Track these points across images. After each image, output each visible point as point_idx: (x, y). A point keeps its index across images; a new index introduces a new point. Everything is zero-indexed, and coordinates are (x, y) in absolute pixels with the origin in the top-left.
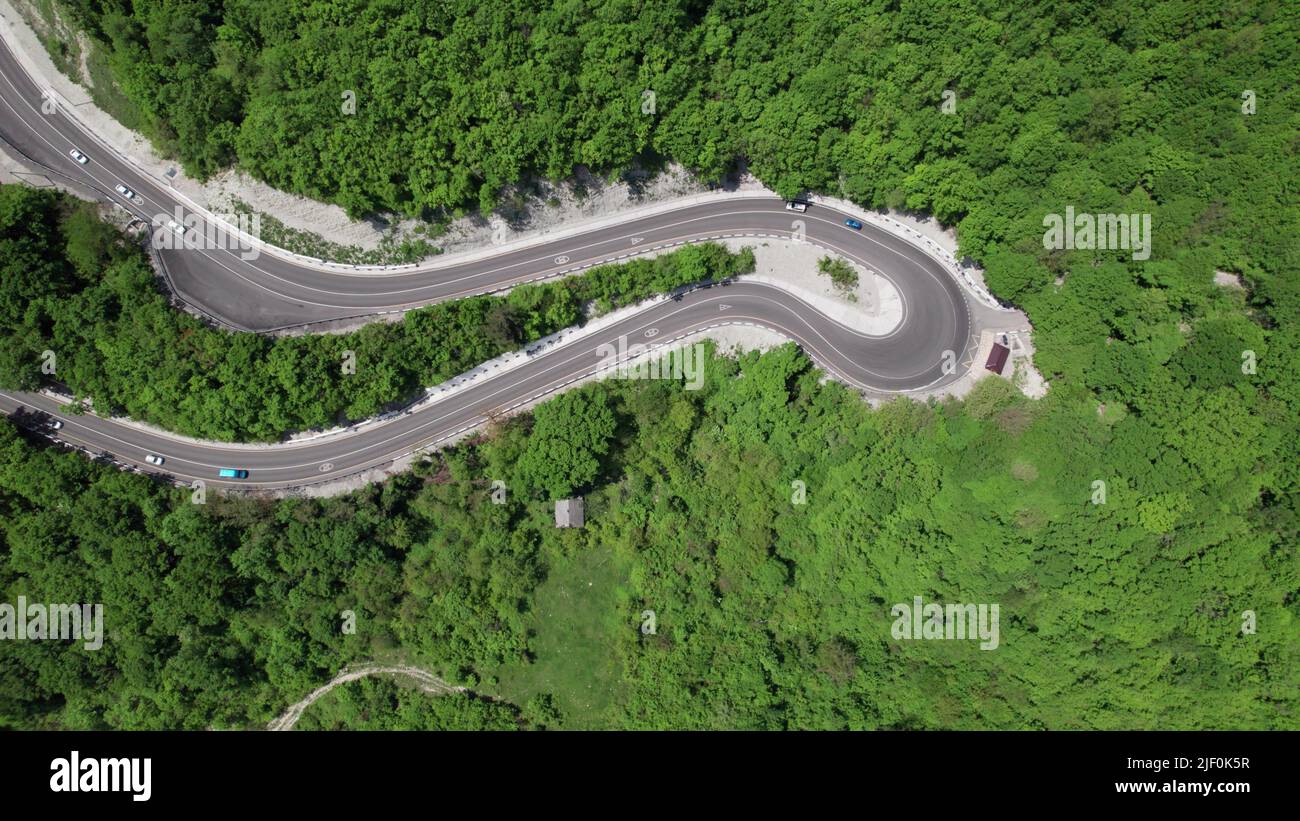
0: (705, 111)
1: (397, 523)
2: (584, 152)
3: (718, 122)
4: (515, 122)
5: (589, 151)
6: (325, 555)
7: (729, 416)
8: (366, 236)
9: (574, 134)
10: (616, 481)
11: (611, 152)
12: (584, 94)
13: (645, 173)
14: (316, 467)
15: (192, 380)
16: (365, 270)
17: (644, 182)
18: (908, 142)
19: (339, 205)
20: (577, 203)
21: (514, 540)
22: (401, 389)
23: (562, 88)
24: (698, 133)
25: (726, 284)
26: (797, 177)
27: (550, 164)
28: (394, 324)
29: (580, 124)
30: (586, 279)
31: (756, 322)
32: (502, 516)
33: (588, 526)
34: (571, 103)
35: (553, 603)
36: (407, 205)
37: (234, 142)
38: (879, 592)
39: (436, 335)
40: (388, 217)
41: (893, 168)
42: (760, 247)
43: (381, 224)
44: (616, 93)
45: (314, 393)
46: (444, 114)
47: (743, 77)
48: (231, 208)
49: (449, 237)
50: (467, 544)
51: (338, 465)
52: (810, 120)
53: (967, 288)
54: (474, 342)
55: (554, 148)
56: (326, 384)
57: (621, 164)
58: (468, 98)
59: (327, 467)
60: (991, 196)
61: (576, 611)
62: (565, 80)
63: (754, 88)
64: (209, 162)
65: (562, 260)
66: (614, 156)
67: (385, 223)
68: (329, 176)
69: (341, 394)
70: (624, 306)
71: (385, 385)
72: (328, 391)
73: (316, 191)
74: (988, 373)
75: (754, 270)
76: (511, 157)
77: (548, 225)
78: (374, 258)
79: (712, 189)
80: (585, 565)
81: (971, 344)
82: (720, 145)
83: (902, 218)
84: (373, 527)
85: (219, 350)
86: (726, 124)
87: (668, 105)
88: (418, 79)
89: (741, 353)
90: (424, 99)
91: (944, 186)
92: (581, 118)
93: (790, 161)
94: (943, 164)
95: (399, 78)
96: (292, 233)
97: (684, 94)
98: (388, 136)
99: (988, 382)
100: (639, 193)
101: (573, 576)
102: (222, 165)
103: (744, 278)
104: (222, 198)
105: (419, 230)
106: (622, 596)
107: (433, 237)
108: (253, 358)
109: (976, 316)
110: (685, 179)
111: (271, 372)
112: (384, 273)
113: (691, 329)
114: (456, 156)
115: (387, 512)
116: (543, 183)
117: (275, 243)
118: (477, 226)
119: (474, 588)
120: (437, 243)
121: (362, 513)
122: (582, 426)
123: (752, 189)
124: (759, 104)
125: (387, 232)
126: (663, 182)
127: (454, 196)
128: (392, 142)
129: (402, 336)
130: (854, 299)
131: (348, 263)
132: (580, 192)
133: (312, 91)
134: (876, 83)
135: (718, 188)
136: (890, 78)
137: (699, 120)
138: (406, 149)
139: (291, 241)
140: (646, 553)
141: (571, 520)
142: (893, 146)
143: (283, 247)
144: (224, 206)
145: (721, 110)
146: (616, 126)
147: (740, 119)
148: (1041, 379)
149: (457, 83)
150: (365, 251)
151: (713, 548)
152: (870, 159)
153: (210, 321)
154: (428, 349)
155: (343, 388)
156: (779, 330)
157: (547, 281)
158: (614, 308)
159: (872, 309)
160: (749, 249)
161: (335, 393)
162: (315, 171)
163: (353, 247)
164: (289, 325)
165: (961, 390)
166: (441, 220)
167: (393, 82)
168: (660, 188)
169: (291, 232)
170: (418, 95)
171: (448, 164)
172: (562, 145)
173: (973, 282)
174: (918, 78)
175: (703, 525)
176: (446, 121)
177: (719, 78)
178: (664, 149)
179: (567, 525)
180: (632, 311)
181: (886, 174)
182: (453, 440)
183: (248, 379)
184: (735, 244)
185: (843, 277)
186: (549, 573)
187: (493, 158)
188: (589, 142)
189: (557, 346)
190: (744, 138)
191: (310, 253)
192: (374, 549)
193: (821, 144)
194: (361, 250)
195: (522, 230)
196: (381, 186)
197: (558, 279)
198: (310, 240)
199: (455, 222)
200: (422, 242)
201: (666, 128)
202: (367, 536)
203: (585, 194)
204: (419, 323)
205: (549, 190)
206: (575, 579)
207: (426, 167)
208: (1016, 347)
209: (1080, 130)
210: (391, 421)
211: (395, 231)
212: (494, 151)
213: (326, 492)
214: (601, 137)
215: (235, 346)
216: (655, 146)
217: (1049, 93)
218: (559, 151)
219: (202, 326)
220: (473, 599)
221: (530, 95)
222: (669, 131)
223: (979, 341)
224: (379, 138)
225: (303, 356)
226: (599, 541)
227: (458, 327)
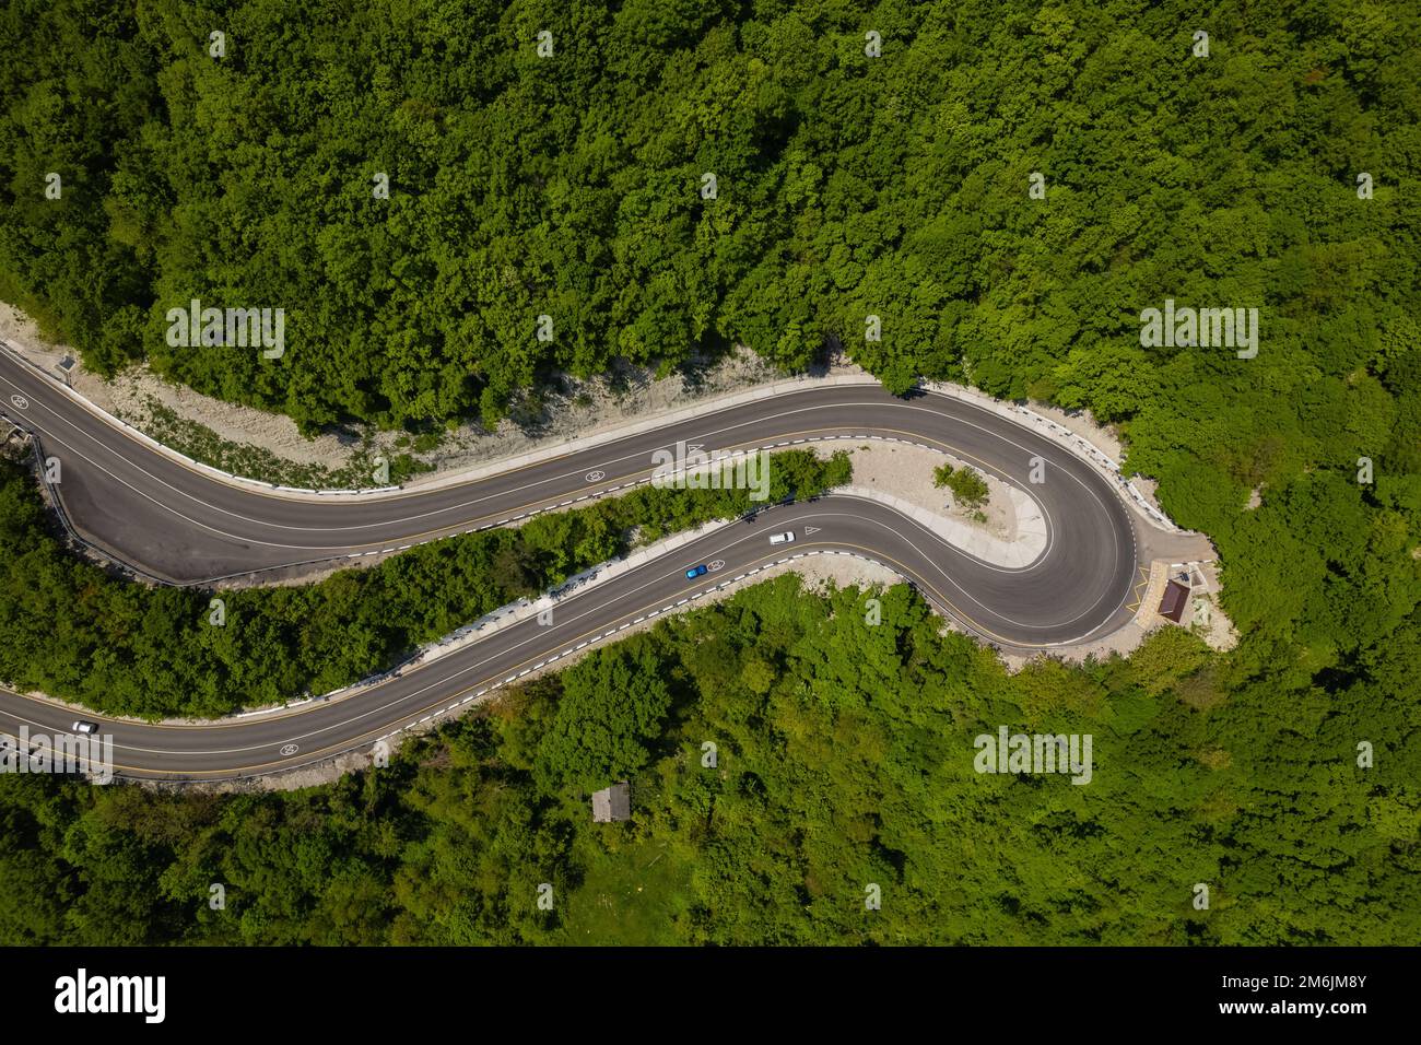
0: (786, 281)
1: (382, 828)
2: (623, 343)
3: (803, 294)
4: (527, 305)
5: (628, 340)
6: (288, 874)
7: (818, 668)
8: (331, 453)
9: (609, 319)
10: (672, 754)
11: (661, 342)
12: (621, 265)
13: (705, 359)
14: (276, 750)
15: (96, 654)
16: (329, 496)
17: (704, 370)
18: (1061, 321)
19: (291, 416)
20: (614, 399)
21: (539, 843)
22: (384, 653)
23: (589, 259)
24: (778, 310)
25: (812, 499)
26: (910, 361)
27: (576, 359)
28: (370, 570)
29: (616, 305)
30: (625, 502)
31: (854, 551)
32: (521, 813)
33: (636, 817)
34: (604, 278)
35: (591, 915)
36: (382, 416)
37: (141, 335)
38: (1014, 891)
39: (427, 584)
40: (358, 428)
41: (1038, 353)
42: (858, 451)
43: (349, 437)
44: (665, 263)
45: (263, 669)
46: (427, 297)
47: (838, 232)
48: (148, 415)
49: (443, 449)
50: (477, 847)
51: (305, 747)
52: (929, 292)
53: (1131, 503)
54: (480, 590)
55: (581, 340)
56: (280, 656)
57: (674, 355)
58: (459, 278)
59: (290, 749)
60: (1171, 391)
61: (622, 925)
62: (594, 248)
63: (853, 247)
64: (115, 350)
65: (595, 476)
66: (663, 346)
67: (355, 436)
68: (272, 383)
69: (301, 666)
70: (678, 530)
71: (361, 652)
72: (283, 664)
73: (257, 398)
74: (1163, 621)
75: (850, 481)
76: (522, 353)
77: (573, 430)
78: (343, 479)
79: (794, 375)
80: (632, 865)
81: (1139, 579)
82: (806, 328)
83: (1045, 410)
84: (353, 834)
85: (130, 615)
86: (814, 296)
87: (736, 275)
88: (388, 254)
89: (833, 589)
90: (398, 280)
91: (1108, 380)
92: (617, 298)
93: (900, 344)
94: (1108, 348)
95: (361, 253)
96: (231, 449)
97: (759, 258)
98: (351, 329)
99: (1163, 633)
100: (697, 383)
101: (617, 879)
102: (133, 356)
103: (837, 491)
104: (134, 401)
105: (400, 443)
106: (680, 903)
107: (420, 451)
108: (178, 626)
109: (1145, 542)
110: (759, 364)
111: (204, 643)
112: (357, 498)
113: (768, 562)
114: (446, 351)
115: (369, 814)
116: (567, 378)
117: (210, 462)
118: (480, 435)
119: (488, 904)
120: (428, 458)
121: (336, 821)
122: (626, 706)
123: (847, 375)
124: (860, 269)
125: (359, 446)
126: (729, 369)
127: (445, 406)
128: (355, 337)
129: (382, 588)
130: (982, 519)
131: (308, 487)
132: (617, 384)
133: (241, 270)
134: (1018, 241)
135: (801, 372)
136: (1038, 235)
137: (778, 293)
138: (377, 346)
139: (230, 459)
140: (712, 852)
141: (613, 812)
142: (1041, 326)
143: (219, 467)
144: (138, 411)
145: (808, 277)
146: (667, 308)
147: (833, 289)
148: (1229, 623)
149: (444, 255)
150: (330, 470)
151: (798, 838)
152: (1009, 342)
153: (122, 569)
154: (417, 602)
155: (303, 658)
156: (884, 562)
157: (576, 507)
158: (666, 532)
159: (1006, 533)
160: (844, 454)
161: (293, 666)
162: (251, 378)
163: (313, 465)
164: (229, 572)
165: (1124, 641)
166: (430, 430)
167: (352, 260)
168: (724, 376)
169: (230, 446)
170: (389, 275)
171: (435, 363)
172: (592, 336)
173: (1139, 495)
174: (1077, 234)
175: (785, 811)
176: (432, 308)
177: (805, 234)
178: (731, 331)
179: (608, 820)
180: (689, 536)
181: (1029, 361)
182: (455, 710)
183: (172, 654)
184: (825, 448)
185: (969, 490)
186: (586, 875)
187: (496, 357)
188: (629, 328)
189: (590, 584)
190: (838, 314)
191: (256, 475)
192: (355, 861)
193: (942, 321)
194: (325, 469)
195: (541, 437)
196: (344, 394)
197: (591, 502)
198: (255, 457)
199: (449, 432)
200: (407, 457)
201: (734, 305)
202: (342, 848)
203: (625, 388)
204: (404, 572)
205: (576, 386)
206: (621, 882)
207: (404, 369)
208: (1197, 582)
209: (1297, 304)
210: (374, 686)
211: (369, 444)
212: (500, 345)
213: (289, 783)
214: (645, 321)
215: (152, 612)
216: (720, 328)
217: (1254, 254)
218: (588, 343)
219: (109, 580)
220: (487, 918)
221: (547, 269)
222: (738, 309)
223: (1148, 578)
224: (338, 331)
225: (247, 623)
226: (649, 835)
227: (456, 571)
